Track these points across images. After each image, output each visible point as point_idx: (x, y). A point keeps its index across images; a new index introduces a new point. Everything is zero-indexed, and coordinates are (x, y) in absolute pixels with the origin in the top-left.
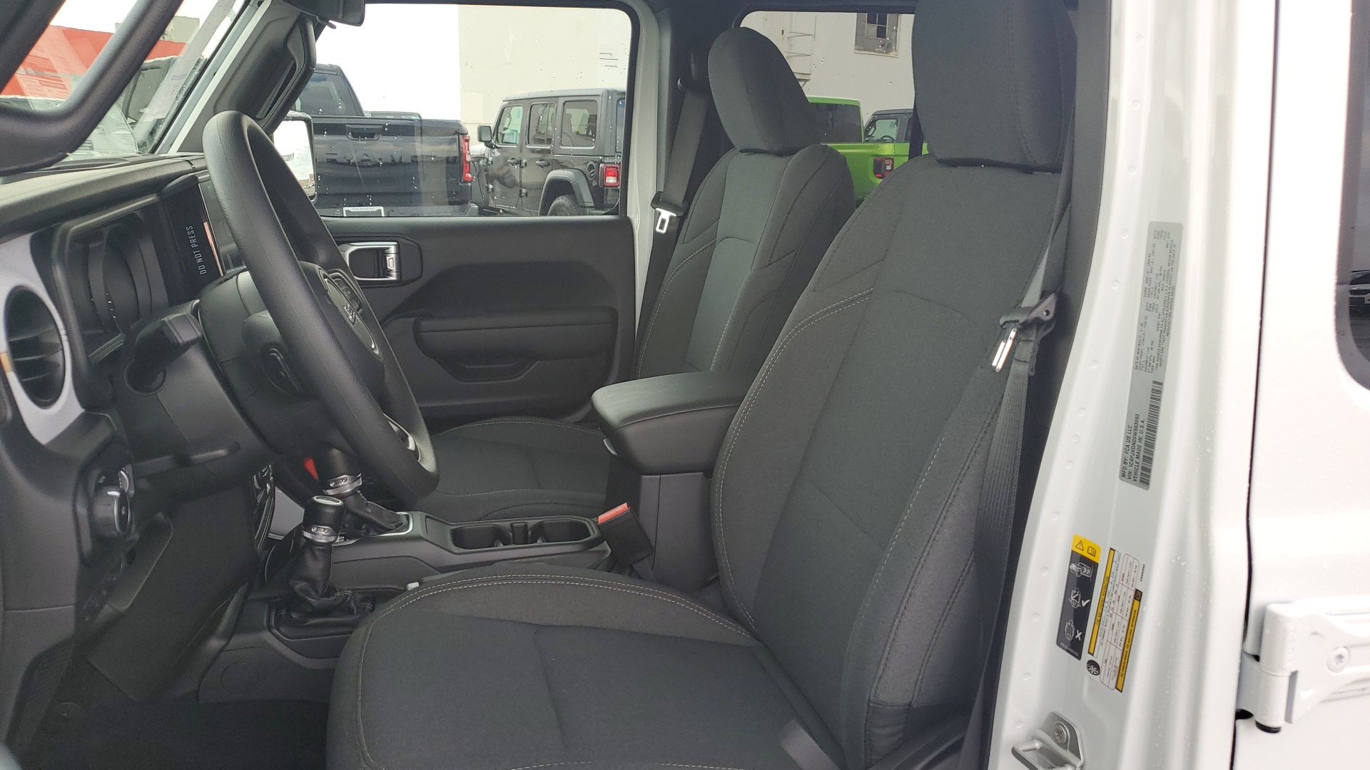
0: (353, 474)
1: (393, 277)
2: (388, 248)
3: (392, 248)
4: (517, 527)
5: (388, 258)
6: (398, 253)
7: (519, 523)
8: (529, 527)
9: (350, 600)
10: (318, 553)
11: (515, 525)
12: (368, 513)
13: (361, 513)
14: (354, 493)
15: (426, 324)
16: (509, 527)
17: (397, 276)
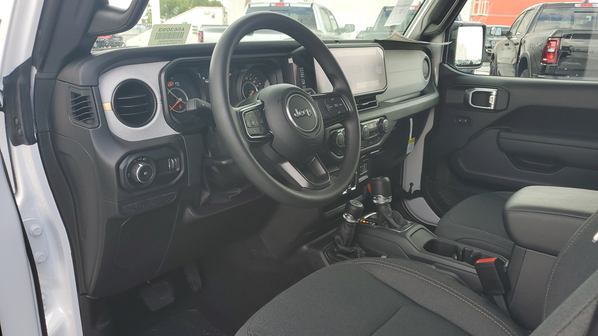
0: (386, 196)
1: (492, 108)
2: (492, 92)
3: (494, 92)
4: (467, 250)
5: (491, 97)
6: (497, 95)
7: (468, 248)
8: (474, 252)
9: (358, 252)
10: (346, 226)
11: (466, 249)
12: (388, 216)
13: (385, 215)
14: (385, 204)
15: (504, 134)
16: (462, 249)
17: (494, 107)
